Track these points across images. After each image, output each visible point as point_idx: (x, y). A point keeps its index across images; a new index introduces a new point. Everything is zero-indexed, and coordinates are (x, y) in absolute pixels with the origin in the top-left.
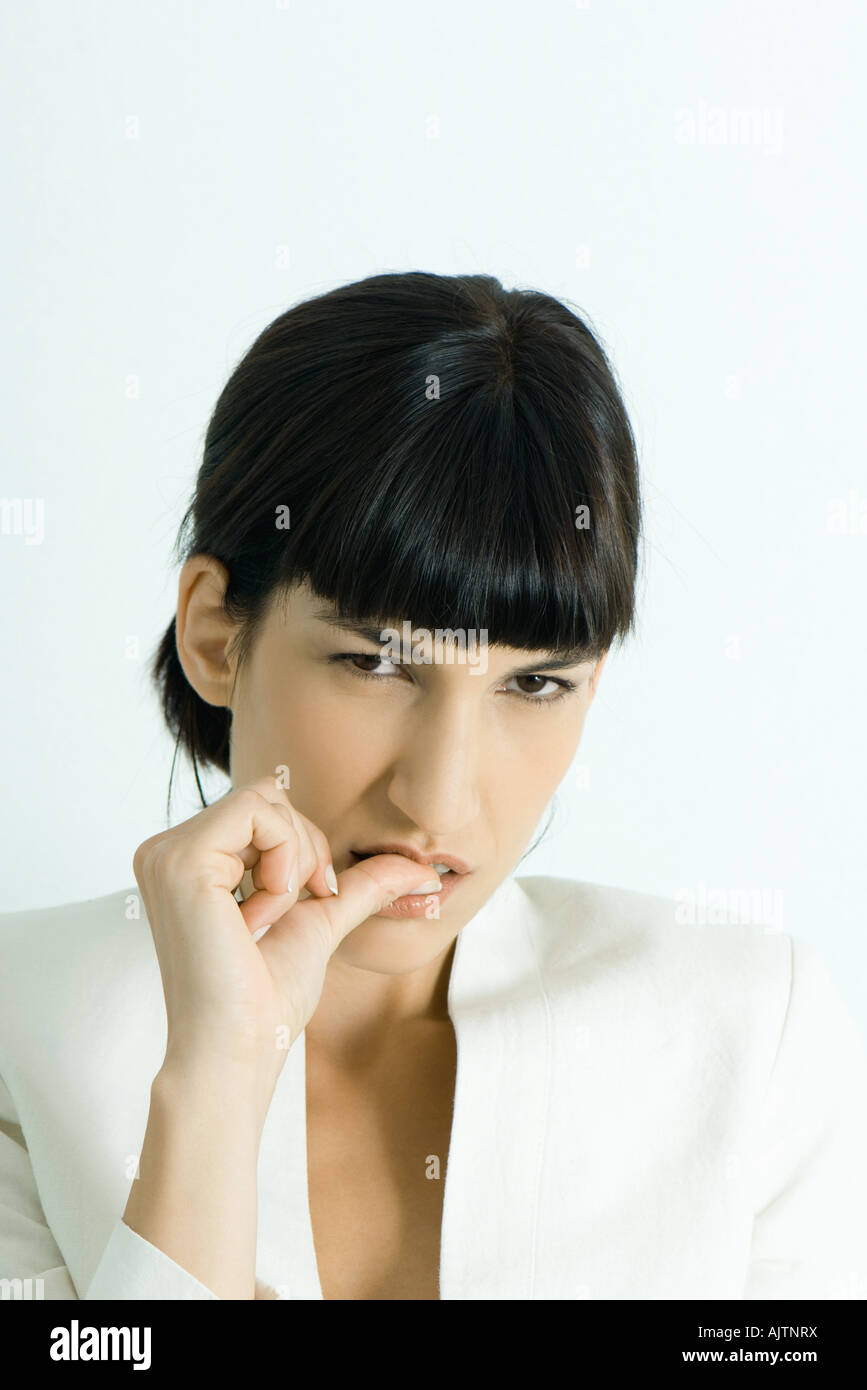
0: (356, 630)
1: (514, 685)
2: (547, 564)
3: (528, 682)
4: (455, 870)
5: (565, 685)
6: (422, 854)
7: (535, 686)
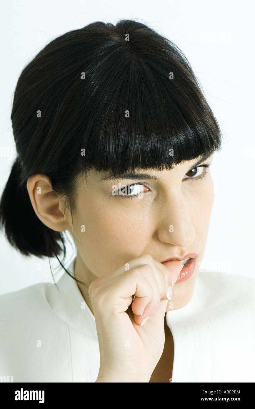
0: (121, 177)
1: (187, 177)
2: (193, 127)
3: (191, 174)
4: (192, 258)
5: (206, 166)
6: (180, 257)
7: (193, 174)
